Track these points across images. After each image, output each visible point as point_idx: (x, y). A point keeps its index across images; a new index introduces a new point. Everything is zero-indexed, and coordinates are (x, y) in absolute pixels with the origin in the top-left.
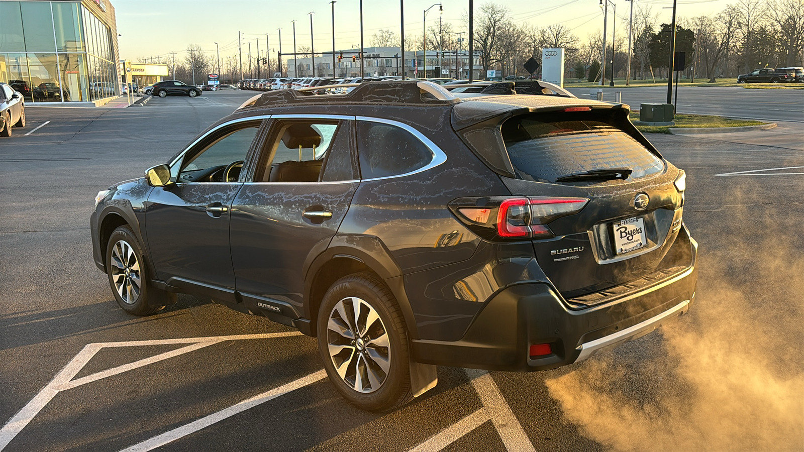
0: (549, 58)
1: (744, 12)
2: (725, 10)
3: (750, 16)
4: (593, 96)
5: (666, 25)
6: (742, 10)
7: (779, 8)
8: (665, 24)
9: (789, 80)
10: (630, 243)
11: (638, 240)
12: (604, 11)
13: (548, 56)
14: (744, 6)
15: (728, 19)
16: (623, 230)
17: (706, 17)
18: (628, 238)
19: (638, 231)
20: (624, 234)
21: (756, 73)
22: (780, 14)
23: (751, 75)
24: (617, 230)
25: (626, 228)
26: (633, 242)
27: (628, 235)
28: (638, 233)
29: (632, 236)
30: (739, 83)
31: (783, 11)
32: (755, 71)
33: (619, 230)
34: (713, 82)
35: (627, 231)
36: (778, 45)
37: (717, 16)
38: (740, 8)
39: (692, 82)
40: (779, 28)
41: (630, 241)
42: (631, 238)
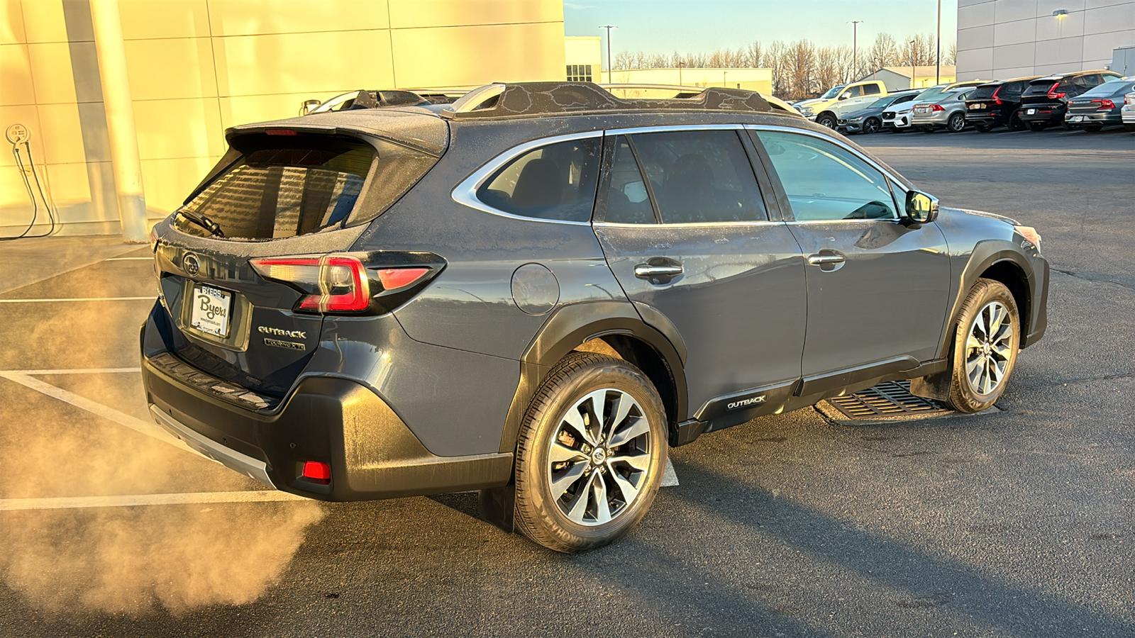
10: (209, 321)
11: (218, 324)
16: (206, 300)
18: (208, 314)
19: (221, 311)
20: (205, 307)
24: (199, 297)
25: (209, 301)
26: (212, 323)
27: (209, 311)
28: (221, 315)
29: (214, 315)
33: (201, 299)
35: (209, 304)
41: (208, 319)
42: (211, 315)
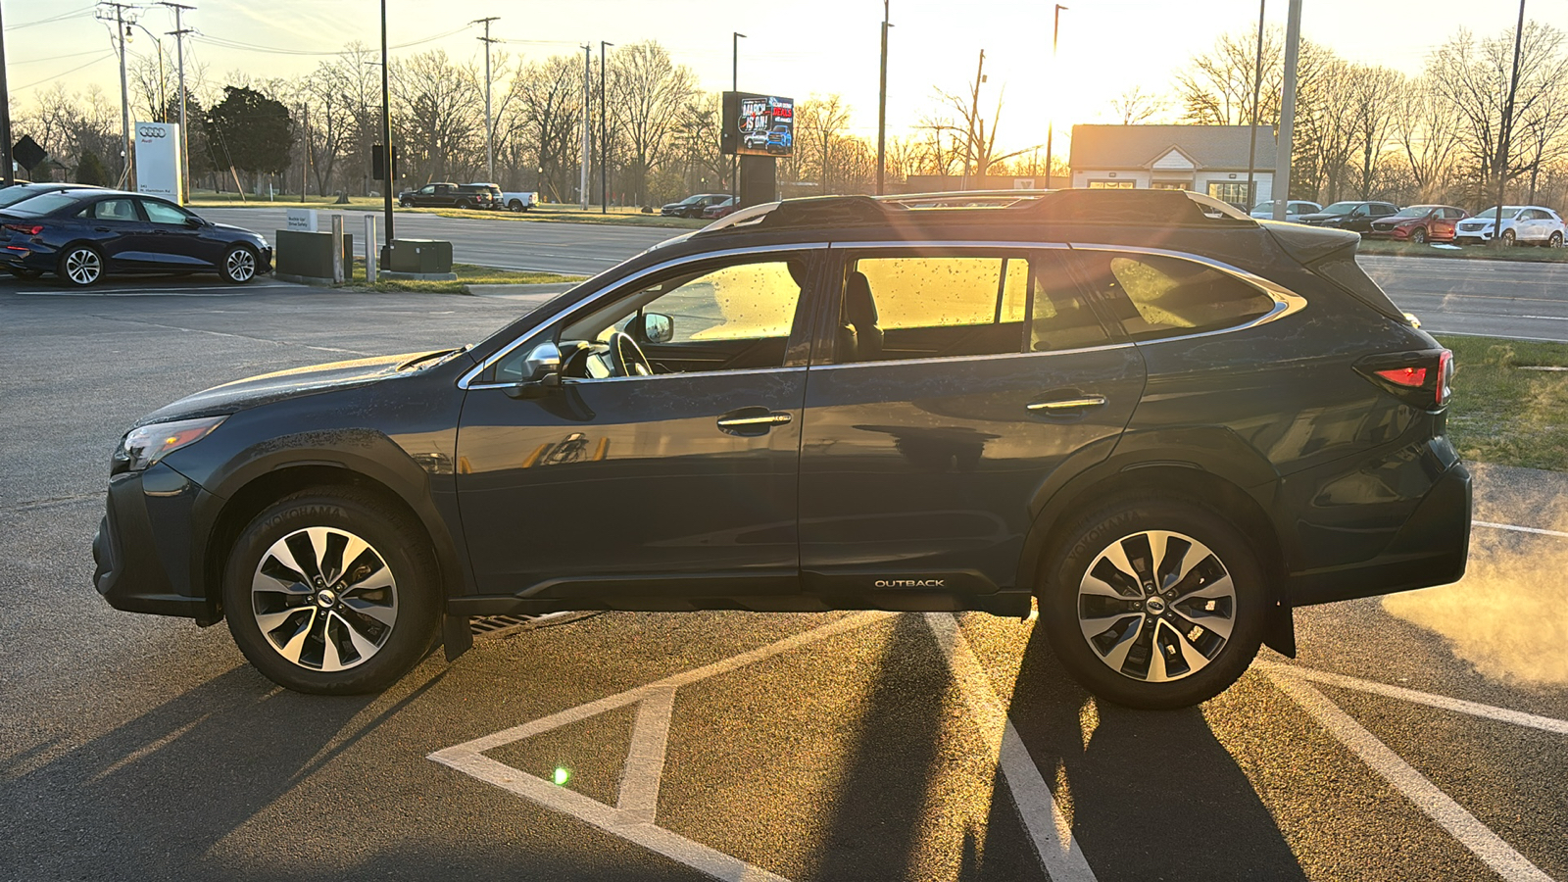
0: (150, 141)
1: (353, 79)
2: (319, 71)
3: (364, 87)
4: (295, 222)
5: (235, 90)
6: (347, 74)
7: (406, 77)
8: (232, 88)
9: (484, 205)
12: (119, 50)
13: (147, 138)
14: (350, 67)
15: (324, 88)
17: (282, 80)
21: (430, 189)
22: (409, 87)
23: (422, 193)
30: (402, 206)
31: (413, 83)
32: (428, 186)
34: (344, 203)
36: (410, 143)
37: (305, 81)
38: (344, 71)
39: (302, 201)
40: (409, 111)
